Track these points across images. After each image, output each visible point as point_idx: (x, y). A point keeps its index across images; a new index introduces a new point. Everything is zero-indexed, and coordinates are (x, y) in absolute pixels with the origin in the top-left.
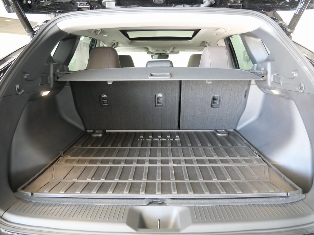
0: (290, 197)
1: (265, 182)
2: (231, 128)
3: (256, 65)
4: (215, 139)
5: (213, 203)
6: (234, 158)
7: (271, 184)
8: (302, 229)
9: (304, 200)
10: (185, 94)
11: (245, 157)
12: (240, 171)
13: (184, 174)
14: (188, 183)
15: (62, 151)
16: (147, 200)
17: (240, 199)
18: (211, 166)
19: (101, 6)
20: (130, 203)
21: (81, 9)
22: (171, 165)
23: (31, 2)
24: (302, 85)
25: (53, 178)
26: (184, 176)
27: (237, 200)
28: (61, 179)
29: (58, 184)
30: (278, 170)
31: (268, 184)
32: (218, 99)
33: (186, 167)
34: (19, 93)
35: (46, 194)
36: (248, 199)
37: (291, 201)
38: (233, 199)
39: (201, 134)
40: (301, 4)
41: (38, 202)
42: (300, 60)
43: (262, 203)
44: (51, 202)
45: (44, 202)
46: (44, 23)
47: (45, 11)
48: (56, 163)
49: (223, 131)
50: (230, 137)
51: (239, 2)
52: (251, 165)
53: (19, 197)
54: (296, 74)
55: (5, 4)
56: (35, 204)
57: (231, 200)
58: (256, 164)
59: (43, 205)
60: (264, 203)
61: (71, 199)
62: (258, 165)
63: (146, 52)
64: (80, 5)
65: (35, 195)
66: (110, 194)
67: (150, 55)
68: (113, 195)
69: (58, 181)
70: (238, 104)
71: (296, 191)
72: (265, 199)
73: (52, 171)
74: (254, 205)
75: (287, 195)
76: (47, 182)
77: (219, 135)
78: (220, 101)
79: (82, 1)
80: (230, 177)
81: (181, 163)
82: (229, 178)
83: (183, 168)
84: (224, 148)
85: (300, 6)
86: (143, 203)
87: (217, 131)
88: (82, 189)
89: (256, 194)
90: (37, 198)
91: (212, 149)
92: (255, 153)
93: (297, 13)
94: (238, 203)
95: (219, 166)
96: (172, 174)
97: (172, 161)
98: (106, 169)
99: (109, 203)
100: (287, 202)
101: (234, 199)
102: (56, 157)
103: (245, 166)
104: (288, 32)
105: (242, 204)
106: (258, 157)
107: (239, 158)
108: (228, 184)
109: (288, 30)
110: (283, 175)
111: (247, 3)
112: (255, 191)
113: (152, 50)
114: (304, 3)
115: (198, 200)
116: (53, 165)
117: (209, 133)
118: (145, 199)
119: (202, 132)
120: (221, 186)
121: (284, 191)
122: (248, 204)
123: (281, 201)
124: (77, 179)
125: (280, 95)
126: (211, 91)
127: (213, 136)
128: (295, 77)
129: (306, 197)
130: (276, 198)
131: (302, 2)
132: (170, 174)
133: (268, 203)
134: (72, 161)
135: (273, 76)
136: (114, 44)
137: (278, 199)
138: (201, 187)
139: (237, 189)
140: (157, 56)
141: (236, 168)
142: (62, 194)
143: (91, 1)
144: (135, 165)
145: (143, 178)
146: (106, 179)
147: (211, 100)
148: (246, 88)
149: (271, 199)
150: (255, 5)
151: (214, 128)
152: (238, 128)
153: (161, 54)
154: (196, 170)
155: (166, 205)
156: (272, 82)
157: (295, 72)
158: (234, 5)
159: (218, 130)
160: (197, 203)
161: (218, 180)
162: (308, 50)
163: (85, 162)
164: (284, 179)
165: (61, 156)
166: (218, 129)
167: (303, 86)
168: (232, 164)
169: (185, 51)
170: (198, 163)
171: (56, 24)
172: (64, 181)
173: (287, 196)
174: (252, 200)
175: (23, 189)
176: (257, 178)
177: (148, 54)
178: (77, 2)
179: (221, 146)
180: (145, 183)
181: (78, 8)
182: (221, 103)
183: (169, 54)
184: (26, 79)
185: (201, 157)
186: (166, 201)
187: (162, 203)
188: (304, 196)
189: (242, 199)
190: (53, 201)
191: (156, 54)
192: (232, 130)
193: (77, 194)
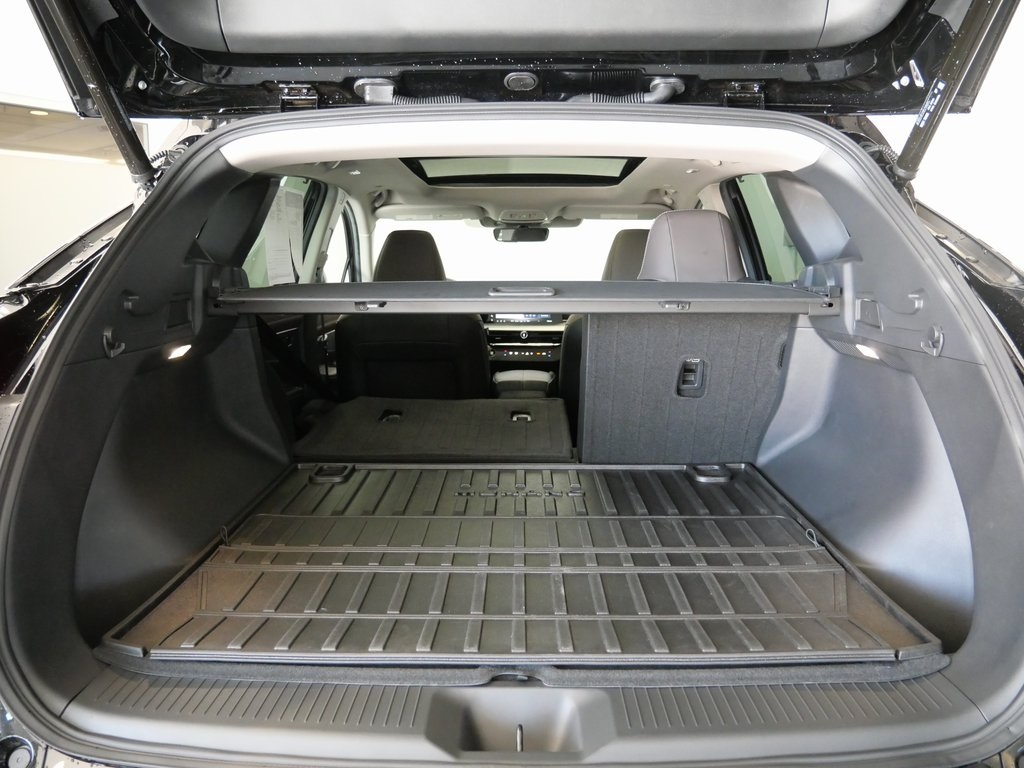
0: (905, 664)
1: (833, 620)
2: (739, 460)
3: (811, 268)
4: (689, 493)
5: (679, 680)
6: (745, 551)
7: (854, 627)
8: (934, 754)
9: (945, 673)
10: (596, 356)
11: (777, 548)
12: (762, 587)
13: (594, 596)
14: (605, 622)
15: (226, 526)
16: (485, 671)
17: (760, 670)
18: (676, 574)
19: (349, 97)
20: (434, 680)
21: (291, 104)
22: (557, 570)
23: (146, 86)
24: (936, 334)
25: (203, 608)
26: (595, 601)
27: (748, 672)
28: (228, 610)
29: (219, 624)
30: (873, 587)
31: (841, 627)
32: (699, 369)
33: (601, 575)
34: (113, 354)
35: (187, 651)
36: (782, 668)
37: (907, 676)
38: (737, 670)
39: (645, 477)
40: (931, 99)
41: (164, 674)
42: (929, 261)
43: (822, 681)
44: (202, 677)
45: (182, 675)
46: (182, 146)
47: (186, 110)
48: (207, 562)
49: (716, 467)
50: (737, 485)
51: (756, 89)
52: (795, 570)
53: (107, 660)
54: (922, 302)
55: (74, 94)
56: (155, 682)
57: (731, 672)
58: (811, 568)
59: (179, 683)
60: (829, 681)
61: (262, 667)
62: (816, 571)
63: (478, 221)
64: (288, 94)
65: (157, 654)
66: (375, 654)
67: (491, 230)
68: (384, 655)
69: (219, 616)
70: (759, 385)
71: (925, 645)
72: (830, 669)
73: (200, 586)
74: (798, 686)
75: (896, 656)
76: (186, 620)
77: (702, 479)
78: (703, 375)
79: (296, 83)
80: (730, 606)
81: (585, 565)
82: (727, 609)
83: (590, 579)
84: (716, 521)
85: (930, 104)
86: (472, 679)
87: (696, 469)
88: (293, 637)
89: (804, 653)
90: (162, 664)
91: (679, 524)
92: (810, 534)
93: (921, 126)
94: (752, 679)
95: (699, 574)
96: (558, 596)
97: (558, 557)
98: (361, 580)
99: (372, 678)
100: (894, 678)
101: (742, 669)
102: (206, 545)
103: (776, 575)
104: (899, 177)
105: (764, 683)
106: (817, 547)
107: (761, 550)
108: (724, 625)
109: (898, 170)
110: (888, 601)
111: (778, 90)
112: (802, 644)
113: (498, 215)
114: (939, 96)
115: (634, 671)
116: (201, 570)
117: (673, 473)
118: (479, 669)
119: (651, 472)
120: (704, 632)
121: (888, 645)
122: (781, 682)
123: (879, 674)
124: (276, 610)
125: (881, 360)
126: (678, 345)
127: (684, 485)
128: (918, 310)
129: (951, 662)
130: (864, 666)
131: (935, 96)
132: (554, 595)
133: (840, 681)
134: (257, 558)
135: (858, 302)
136: (380, 195)
137: (869, 669)
138: (643, 633)
139: (749, 639)
140: (511, 232)
141: (750, 579)
142: (233, 653)
143: (321, 83)
144: (445, 568)
145: (472, 608)
146: (362, 610)
147: (677, 374)
148: (784, 337)
149: (847, 670)
150: (802, 96)
151: (688, 461)
152: (762, 460)
153: (523, 226)
154: (630, 585)
155: (542, 686)
156: (858, 321)
157: (917, 296)
158: (740, 97)
159: (699, 467)
160: (631, 681)
161: (694, 613)
162: (957, 228)
163: (297, 561)
164: (891, 611)
165: (221, 542)
166: (699, 462)
167: (939, 337)
168: (737, 569)
169: (599, 218)
170: (635, 565)
171: (218, 150)
172: (239, 615)
173: (894, 659)
174: (793, 670)
175: (118, 636)
176: (811, 610)
177: (483, 224)
178: (281, 86)
179: (706, 515)
180: (477, 621)
181: (283, 100)
182: (707, 383)
183: (549, 225)
184: (129, 311)
185: (648, 545)
186: (539, 674)
187: (530, 680)
188: (946, 659)
189: (764, 669)
190: (207, 673)
191: (509, 226)
192: (743, 466)
193: (277, 651)
